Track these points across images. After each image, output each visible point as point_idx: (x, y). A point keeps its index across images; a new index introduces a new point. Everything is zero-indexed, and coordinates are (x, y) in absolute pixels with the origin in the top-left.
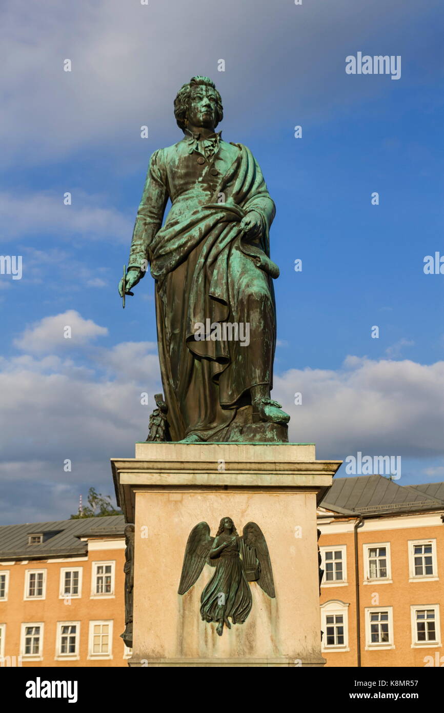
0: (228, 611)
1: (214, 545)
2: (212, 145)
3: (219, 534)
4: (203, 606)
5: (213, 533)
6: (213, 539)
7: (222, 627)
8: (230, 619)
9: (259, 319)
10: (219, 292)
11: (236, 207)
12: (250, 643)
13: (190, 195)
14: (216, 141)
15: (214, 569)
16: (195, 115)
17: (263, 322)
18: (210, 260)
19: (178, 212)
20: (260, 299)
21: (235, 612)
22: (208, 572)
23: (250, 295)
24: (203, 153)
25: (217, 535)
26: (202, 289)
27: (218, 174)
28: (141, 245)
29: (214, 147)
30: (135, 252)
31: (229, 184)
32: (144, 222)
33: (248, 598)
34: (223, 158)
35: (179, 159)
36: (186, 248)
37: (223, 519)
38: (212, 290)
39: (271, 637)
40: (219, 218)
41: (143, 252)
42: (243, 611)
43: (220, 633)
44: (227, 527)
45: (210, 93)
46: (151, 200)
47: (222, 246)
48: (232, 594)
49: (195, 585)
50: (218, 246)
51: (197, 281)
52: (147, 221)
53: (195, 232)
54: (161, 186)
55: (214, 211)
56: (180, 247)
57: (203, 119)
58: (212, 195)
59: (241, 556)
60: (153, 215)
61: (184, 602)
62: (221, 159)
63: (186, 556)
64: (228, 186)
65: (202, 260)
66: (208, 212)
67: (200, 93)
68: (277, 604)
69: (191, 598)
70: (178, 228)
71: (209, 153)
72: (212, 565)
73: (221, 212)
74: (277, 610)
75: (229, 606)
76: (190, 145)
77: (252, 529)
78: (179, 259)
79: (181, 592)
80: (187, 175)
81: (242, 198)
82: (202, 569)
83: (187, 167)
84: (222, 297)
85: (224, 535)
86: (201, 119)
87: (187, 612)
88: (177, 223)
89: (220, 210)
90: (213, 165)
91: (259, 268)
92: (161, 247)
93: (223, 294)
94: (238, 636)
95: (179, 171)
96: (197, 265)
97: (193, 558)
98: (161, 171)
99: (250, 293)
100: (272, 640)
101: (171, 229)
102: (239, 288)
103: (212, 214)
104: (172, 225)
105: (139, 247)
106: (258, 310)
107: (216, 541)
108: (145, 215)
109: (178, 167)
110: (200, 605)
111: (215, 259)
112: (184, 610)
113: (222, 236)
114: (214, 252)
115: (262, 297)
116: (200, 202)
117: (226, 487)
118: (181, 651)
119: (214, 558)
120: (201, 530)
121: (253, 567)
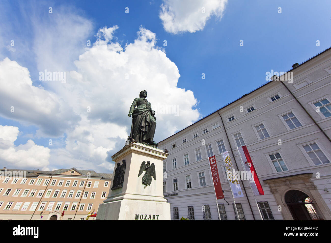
0: (147, 182)
1: (147, 166)
4: (142, 181)
5: (146, 164)
6: (146, 165)
8: (147, 184)
12: (150, 190)
13: (143, 105)
16: (144, 95)
22: (144, 172)
27: (148, 104)
30: (132, 110)
33: (151, 180)
37: (148, 161)
39: (154, 189)
42: (150, 183)
43: (145, 187)
44: (148, 163)
46: (135, 104)
48: (149, 178)
49: (141, 175)
52: (134, 107)
53: (145, 110)
54: (136, 102)
56: (142, 111)
59: (150, 170)
68: (156, 182)
70: (142, 108)
72: (145, 171)
76: (143, 98)
77: (153, 164)
79: (138, 176)
80: (143, 102)
84: (148, 121)
87: (139, 181)
90: (147, 102)
92: (138, 111)
97: (142, 169)
99: (154, 122)
109: (141, 101)
113: (148, 112)
116: (145, 106)
117: (149, 155)
118: (137, 191)
119: (146, 169)
120: (144, 162)
121: (152, 172)
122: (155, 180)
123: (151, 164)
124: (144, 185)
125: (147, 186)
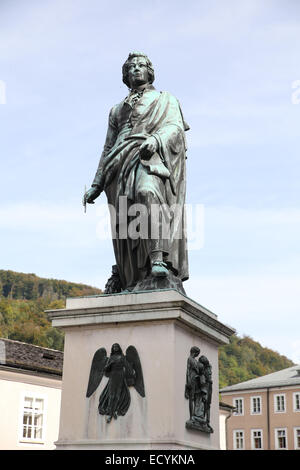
0: (115, 407)
2: (138, 97)
3: (112, 355)
4: (100, 405)
5: (109, 355)
7: (111, 418)
8: (116, 413)
10: (128, 193)
11: (146, 135)
12: (128, 429)
14: (142, 93)
15: (107, 379)
16: (131, 78)
18: (126, 173)
21: (120, 408)
22: (105, 381)
24: (130, 103)
30: (97, 175)
32: (104, 154)
33: (128, 397)
37: (114, 345)
38: (125, 193)
39: (142, 425)
40: (133, 145)
41: (101, 174)
42: (124, 407)
43: (108, 422)
44: (116, 349)
45: (140, 61)
46: (109, 139)
47: (132, 163)
48: (118, 395)
49: (96, 390)
50: (130, 163)
51: (119, 189)
54: (114, 129)
55: (131, 140)
57: (135, 80)
58: (132, 130)
59: (124, 369)
61: (90, 402)
63: (91, 371)
65: (122, 174)
66: (126, 142)
67: (133, 63)
68: (146, 401)
69: (94, 399)
71: (134, 102)
72: (107, 376)
74: (146, 406)
75: (115, 404)
77: (132, 350)
78: (110, 176)
79: (88, 395)
80: (122, 119)
81: (153, 128)
82: (101, 379)
83: (122, 114)
84: (130, 197)
85: (114, 356)
87: (91, 409)
88: (111, 152)
89: (134, 139)
90: (134, 110)
91: (150, 174)
93: (130, 195)
94: (121, 424)
95: (119, 118)
97: (96, 372)
98: (114, 120)
100: (142, 427)
102: (136, 189)
103: (130, 143)
106: (146, 202)
107: (109, 360)
108: (105, 150)
111: (129, 172)
112: (90, 407)
113: (134, 156)
116: (125, 136)
117: (117, 323)
118: (87, 436)
119: (108, 372)
120: (101, 353)
121: (132, 376)
122: (142, 394)
123: (124, 353)
124: (105, 418)
125: (116, 418)
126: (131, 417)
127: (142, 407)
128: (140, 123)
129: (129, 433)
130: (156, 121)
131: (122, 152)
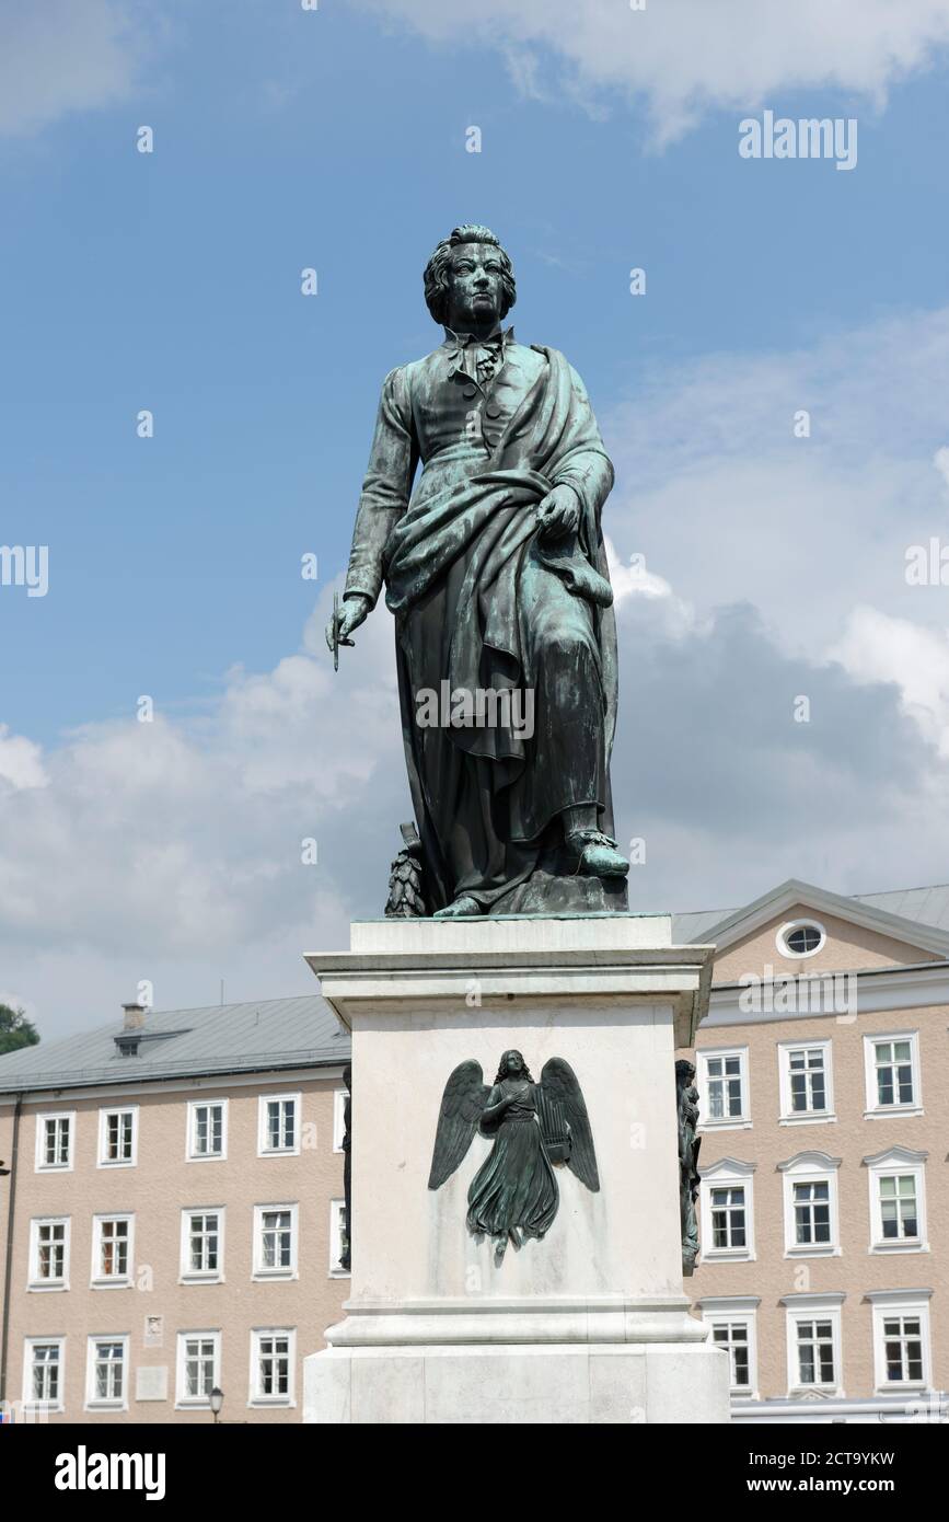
0: (516, 1216)
1: (491, 1100)
2: (492, 359)
3: (499, 1079)
4: (473, 1207)
5: (489, 1079)
6: (489, 1090)
7: (505, 1244)
8: (519, 1231)
9: (572, 688)
10: (501, 636)
11: (533, 475)
12: (555, 1270)
13: (451, 456)
14: (499, 349)
15: (490, 1143)
16: (462, 299)
17: (578, 693)
18: (485, 579)
19: (429, 489)
20: (572, 652)
21: (530, 1217)
22: (481, 1147)
23: (554, 645)
24: (474, 376)
25: (495, 1083)
26: (473, 634)
27: (503, 413)
28: (366, 550)
29: (494, 361)
30: (357, 564)
31: (521, 432)
32: (372, 505)
33: (552, 1192)
34: (512, 382)
35: (432, 388)
36: (442, 558)
37: (507, 1053)
38: (489, 634)
39: (594, 1260)
40: (500, 499)
41: (370, 563)
42: (543, 1215)
43: (500, 1254)
44: (512, 1069)
45: (488, 256)
46: (386, 464)
47: (506, 551)
48: (524, 1186)
49: (459, 1171)
50: (499, 552)
51: (463, 619)
52: (379, 505)
53: (457, 529)
54: (401, 436)
55: (492, 486)
56: (432, 556)
57: (475, 308)
58: (489, 455)
59: (536, 1117)
60: (389, 492)
61: (441, 1202)
62: (508, 385)
63: (441, 1120)
64: (520, 437)
65: (472, 581)
66: (480, 489)
67: (467, 260)
68: (604, 1201)
69: (451, 1194)
70: (427, 519)
71: (484, 372)
72: (488, 1136)
73: (505, 487)
74: (604, 1213)
75: (519, 1207)
76: (451, 359)
77: (557, 1071)
78: (429, 580)
79: (434, 1184)
80: (446, 417)
81: (545, 458)
82: (470, 1142)
83: (445, 401)
84: (508, 648)
85: (506, 1082)
86: (472, 307)
87: (444, 1219)
88: (426, 511)
89: (502, 484)
90: (491, 398)
91: (571, 592)
92: (401, 557)
93: (508, 644)
94: (535, 1259)
95: (432, 410)
96: (462, 590)
97: (455, 1125)
98: (402, 409)
99: (552, 640)
100: (596, 1266)
101: (416, 523)
102: (535, 632)
103: (488, 493)
104: (418, 515)
105: (363, 554)
106: (569, 671)
107: (493, 1092)
108: (375, 493)
109: (430, 403)
110: (467, 1206)
111: (495, 577)
112: (440, 1215)
113: (507, 532)
114: (491, 564)
115: (574, 649)
116: (468, 470)
117: (511, 996)
118: (436, 1288)
119: (490, 1126)
120: (467, 1075)
121: (559, 1137)
123: (536, 1076)
124: (489, 1244)
126: (561, 1241)
127: (591, 1217)
128: (513, 438)
129: (558, 1281)
130: (552, 439)
131: (470, 515)
